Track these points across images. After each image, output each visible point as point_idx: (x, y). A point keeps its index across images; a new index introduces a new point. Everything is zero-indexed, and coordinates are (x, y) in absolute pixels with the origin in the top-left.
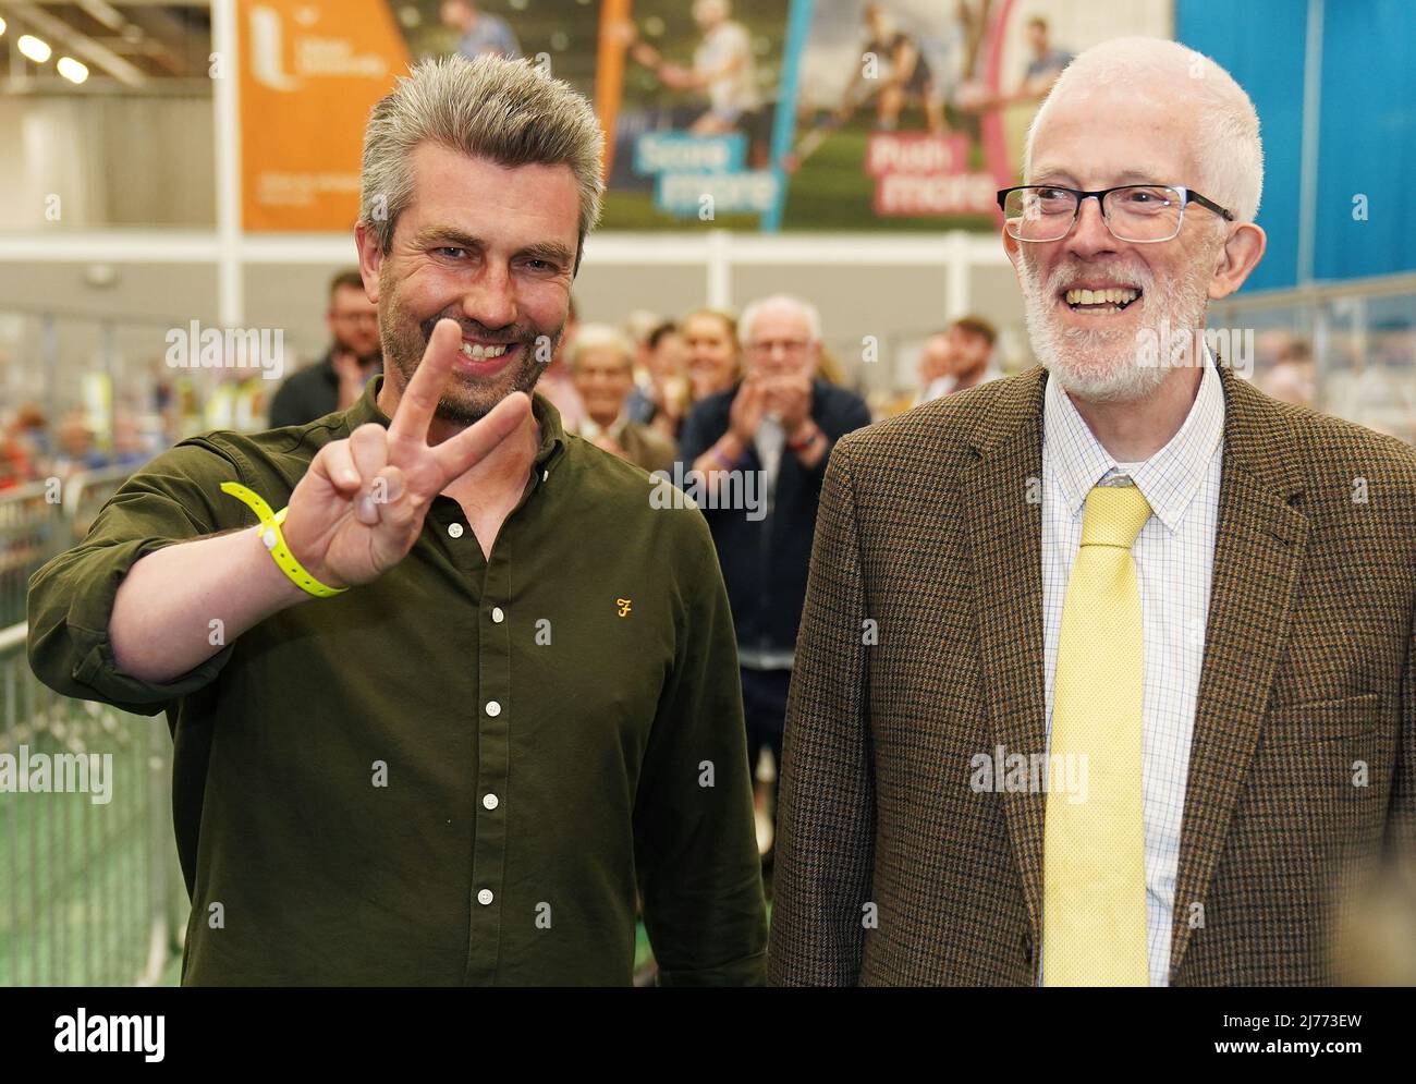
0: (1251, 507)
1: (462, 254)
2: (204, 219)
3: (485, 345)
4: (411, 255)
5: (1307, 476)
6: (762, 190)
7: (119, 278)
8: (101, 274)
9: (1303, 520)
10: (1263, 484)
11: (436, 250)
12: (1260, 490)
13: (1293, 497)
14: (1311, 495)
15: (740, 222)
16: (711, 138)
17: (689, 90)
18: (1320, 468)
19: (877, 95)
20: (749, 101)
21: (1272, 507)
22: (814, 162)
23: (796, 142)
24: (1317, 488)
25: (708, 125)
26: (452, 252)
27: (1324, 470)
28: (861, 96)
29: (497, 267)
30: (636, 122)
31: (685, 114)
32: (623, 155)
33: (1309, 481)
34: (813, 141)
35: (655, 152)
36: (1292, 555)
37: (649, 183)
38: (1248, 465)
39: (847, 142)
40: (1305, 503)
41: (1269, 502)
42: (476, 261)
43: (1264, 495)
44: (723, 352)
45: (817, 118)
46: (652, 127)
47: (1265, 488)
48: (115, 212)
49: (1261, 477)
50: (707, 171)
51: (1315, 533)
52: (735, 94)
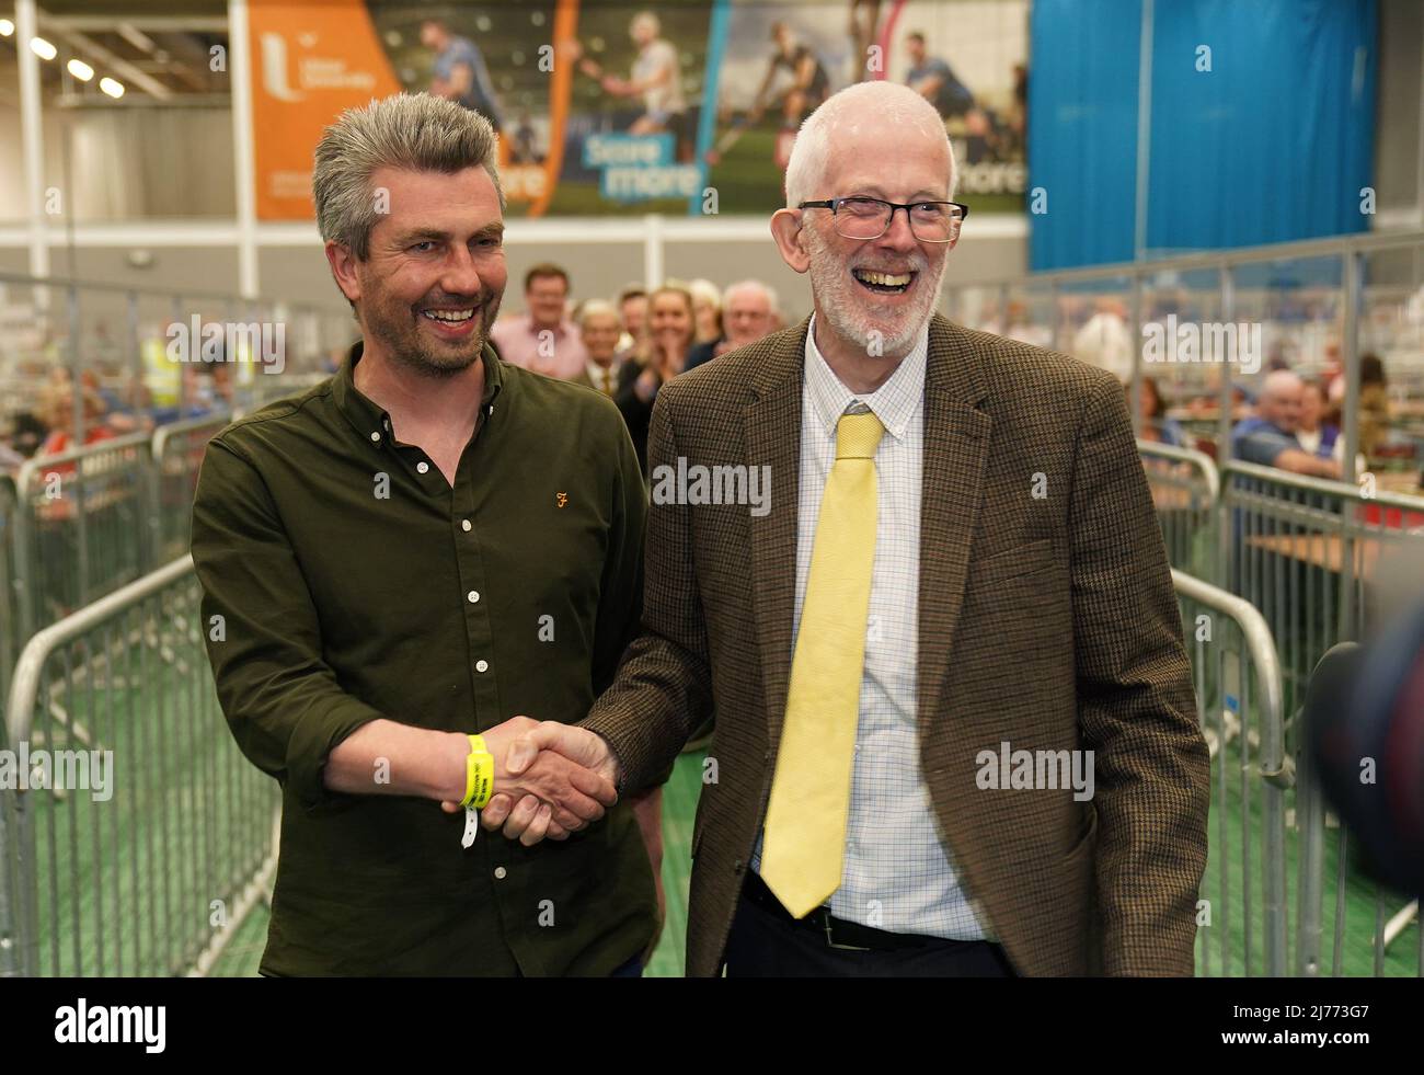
0: (948, 416)
1: (430, 247)
2: (227, 211)
3: (461, 311)
4: (391, 256)
5: (989, 385)
6: (688, 179)
7: (157, 258)
8: (140, 257)
9: (987, 419)
10: (956, 396)
11: (412, 247)
12: (954, 401)
13: (978, 403)
14: (993, 399)
15: (673, 207)
16: (645, 137)
17: (627, 96)
18: (999, 379)
19: (784, 98)
20: (677, 105)
21: (963, 412)
22: (731, 156)
23: (717, 140)
24: (997, 394)
25: (643, 126)
26: (423, 246)
27: (1002, 380)
28: (769, 100)
29: (462, 250)
30: (583, 124)
31: (624, 117)
32: (573, 152)
33: (991, 389)
34: (731, 139)
35: (600, 149)
36: (980, 447)
37: (596, 175)
38: (943, 384)
39: (760, 139)
40: (989, 406)
41: (961, 409)
42: (443, 249)
43: (957, 404)
44: (683, 322)
45: (735, 118)
46: (597, 129)
47: (957, 399)
48: (151, 206)
49: (954, 392)
50: (643, 165)
51: (997, 427)
52: (665, 99)
